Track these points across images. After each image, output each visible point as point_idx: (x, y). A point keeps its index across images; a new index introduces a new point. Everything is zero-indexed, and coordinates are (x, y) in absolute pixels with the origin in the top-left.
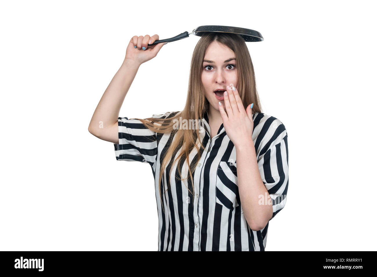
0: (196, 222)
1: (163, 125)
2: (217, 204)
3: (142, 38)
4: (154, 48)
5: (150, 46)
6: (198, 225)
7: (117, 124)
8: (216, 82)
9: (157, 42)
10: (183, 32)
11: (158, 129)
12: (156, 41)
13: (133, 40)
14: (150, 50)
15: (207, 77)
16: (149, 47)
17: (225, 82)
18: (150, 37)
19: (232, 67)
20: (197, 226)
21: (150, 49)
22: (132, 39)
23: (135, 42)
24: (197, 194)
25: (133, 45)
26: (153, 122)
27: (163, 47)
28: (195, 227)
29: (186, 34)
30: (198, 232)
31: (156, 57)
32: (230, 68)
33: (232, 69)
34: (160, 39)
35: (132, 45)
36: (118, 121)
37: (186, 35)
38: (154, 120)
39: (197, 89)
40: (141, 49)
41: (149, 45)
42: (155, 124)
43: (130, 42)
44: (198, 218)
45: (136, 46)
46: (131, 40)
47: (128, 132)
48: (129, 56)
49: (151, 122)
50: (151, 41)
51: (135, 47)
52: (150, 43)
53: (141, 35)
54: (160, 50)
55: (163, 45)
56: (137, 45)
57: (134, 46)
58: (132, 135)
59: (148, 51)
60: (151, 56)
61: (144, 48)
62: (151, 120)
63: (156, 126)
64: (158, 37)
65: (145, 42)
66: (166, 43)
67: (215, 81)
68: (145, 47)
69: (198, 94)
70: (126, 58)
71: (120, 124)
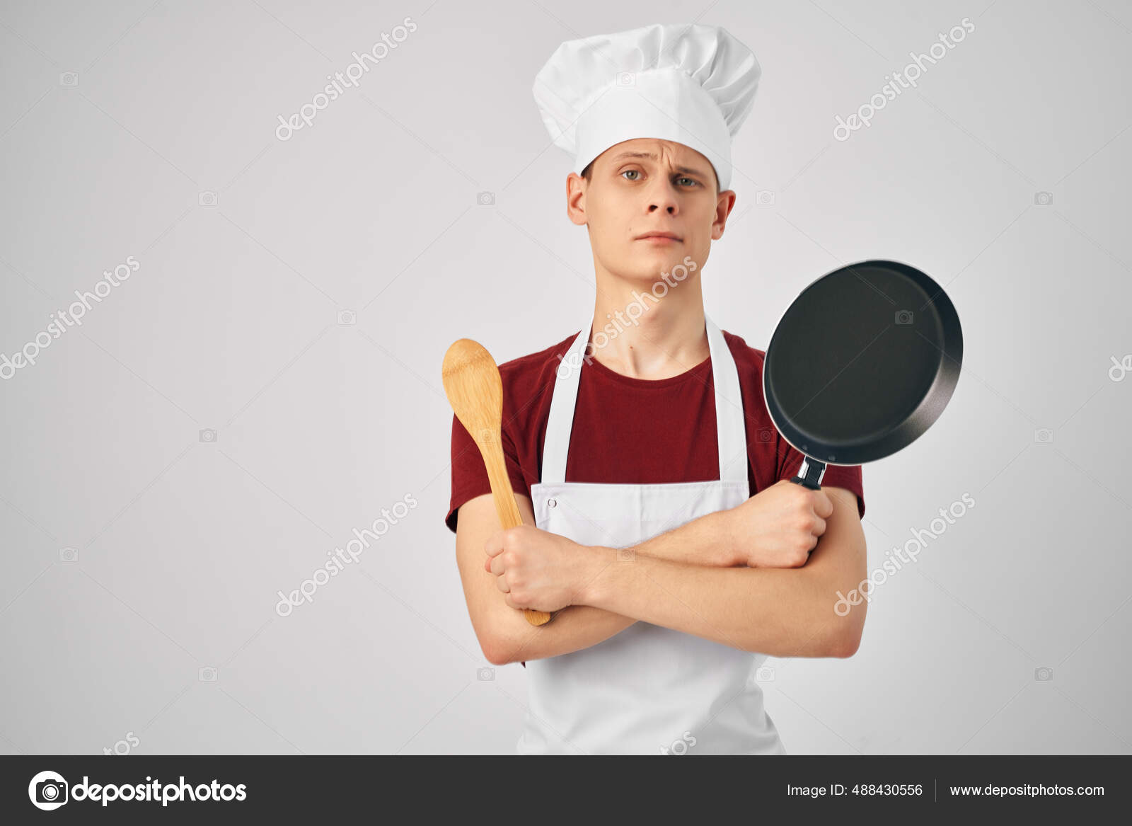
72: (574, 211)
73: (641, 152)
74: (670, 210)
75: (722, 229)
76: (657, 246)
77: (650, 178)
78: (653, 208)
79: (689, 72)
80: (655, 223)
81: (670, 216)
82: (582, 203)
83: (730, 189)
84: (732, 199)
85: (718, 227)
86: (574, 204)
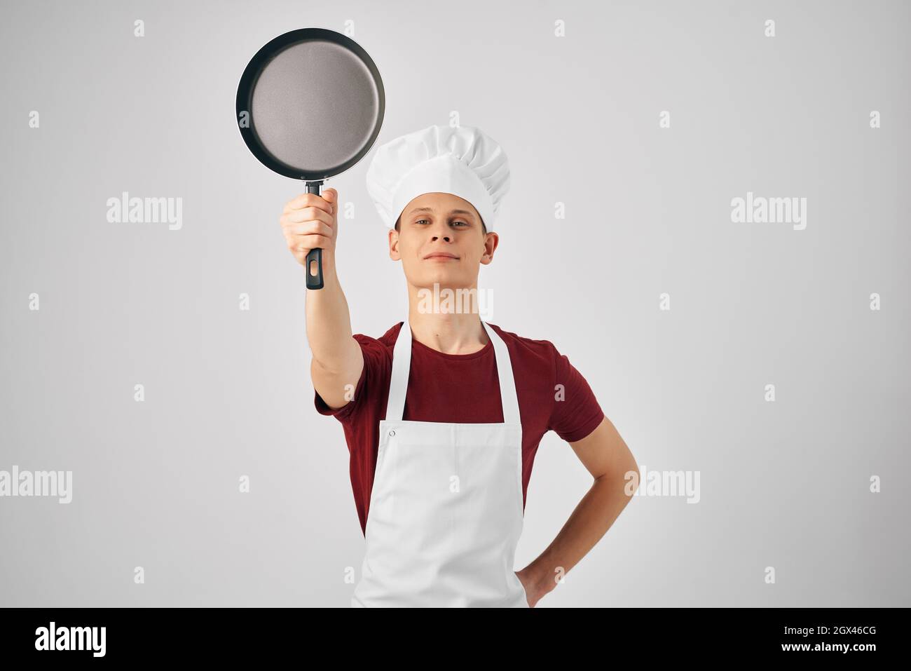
72: (394, 253)
73: (425, 207)
74: (447, 239)
75: (491, 258)
76: (440, 262)
77: (434, 223)
78: (435, 239)
79: (458, 156)
80: (437, 247)
81: (447, 243)
82: (397, 248)
83: (493, 231)
84: (496, 239)
85: (488, 256)
86: (394, 249)
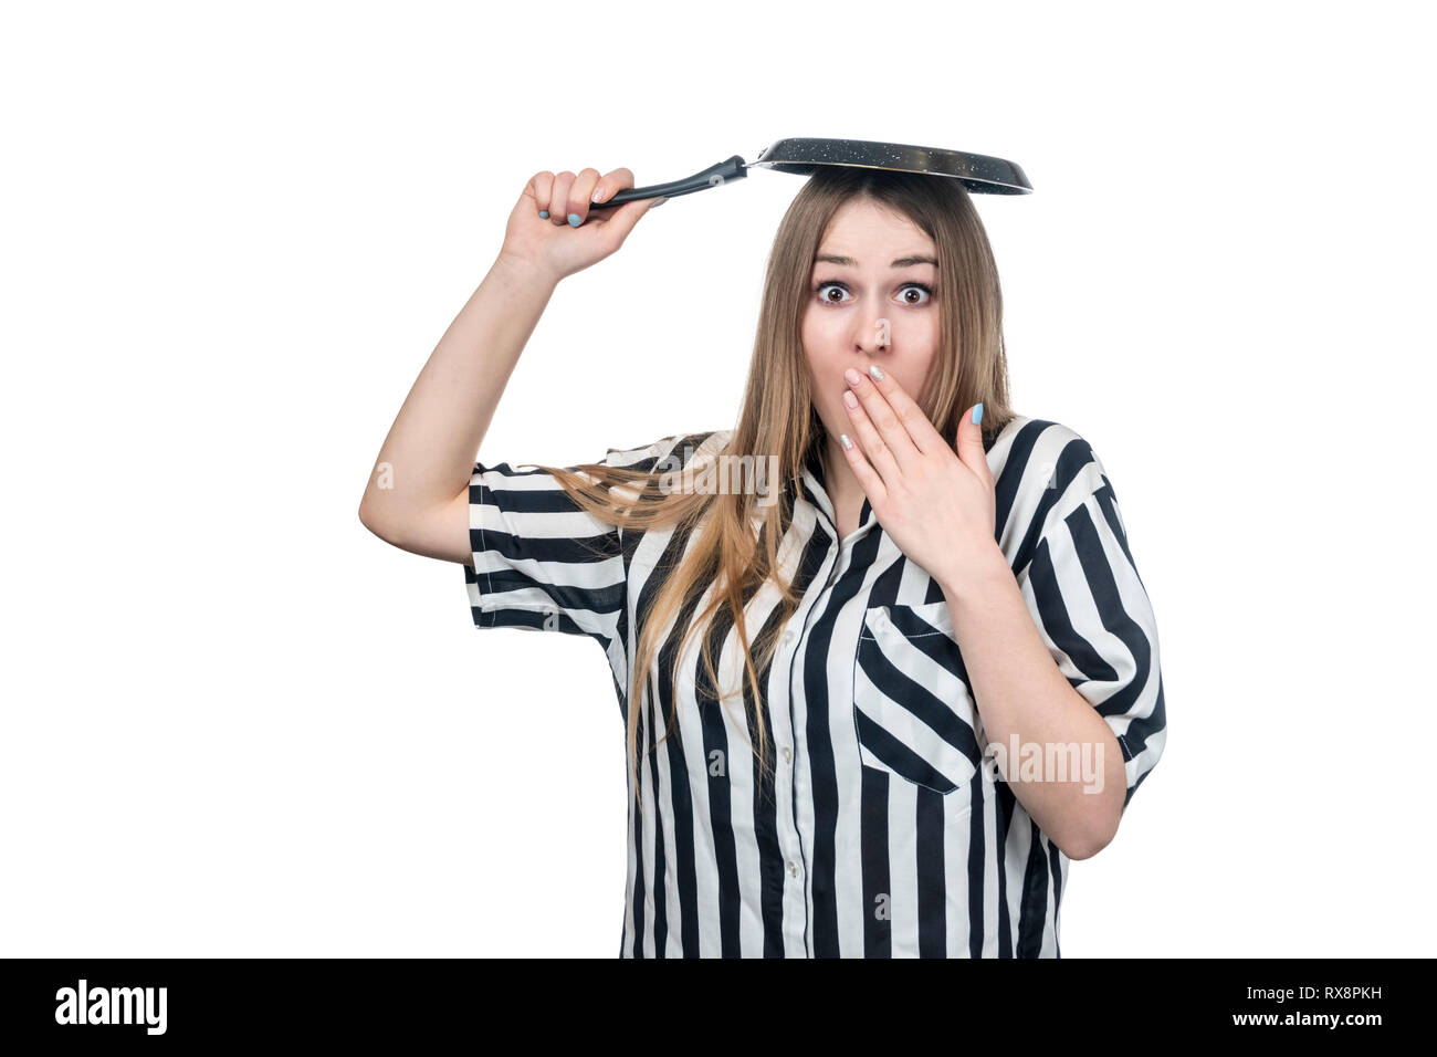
0: (790, 855)
1: (643, 497)
2: (866, 771)
3: (570, 179)
4: (613, 217)
5: (599, 212)
6: (798, 864)
7: (466, 494)
8: (859, 348)
9: (626, 196)
10: (722, 160)
11: (627, 514)
12: (621, 192)
13: (533, 186)
14: (599, 225)
15: (824, 326)
16: (594, 212)
17: (888, 349)
18: (599, 178)
19: (921, 293)
20: (794, 871)
21: (597, 222)
22: (532, 183)
23: (544, 196)
24: (787, 749)
25: (534, 205)
26: (606, 486)
27: (647, 214)
28: (788, 873)
29: (734, 166)
30: (798, 891)
31: (619, 251)
32: (912, 298)
33: (920, 301)
34: (638, 185)
35: (529, 205)
36: (471, 484)
37: (735, 169)
38: (611, 477)
39: (783, 373)
40: (564, 222)
41: (593, 206)
42: (616, 491)
43: (524, 193)
44: (795, 839)
45: (546, 211)
46: (527, 188)
47: (507, 527)
48: (516, 245)
49: (598, 481)
50: (601, 190)
51: (543, 214)
52: (596, 199)
53: (562, 171)
54: (637, 224)
55: (650, 206)
56: (549, 205)
57: (540, 211)
58: (521, 536)
59: (590, 228)
60: (601, 247)
61: (574, 218)
62: (597, 476)
63: (617, 501)
64: (632, 177)
65: (581, 196)
66: (660, 199)
67: (854, 342)
68: (579, 214)
69: (787, 392)
70: (505, 251)
71: (479, 495)
